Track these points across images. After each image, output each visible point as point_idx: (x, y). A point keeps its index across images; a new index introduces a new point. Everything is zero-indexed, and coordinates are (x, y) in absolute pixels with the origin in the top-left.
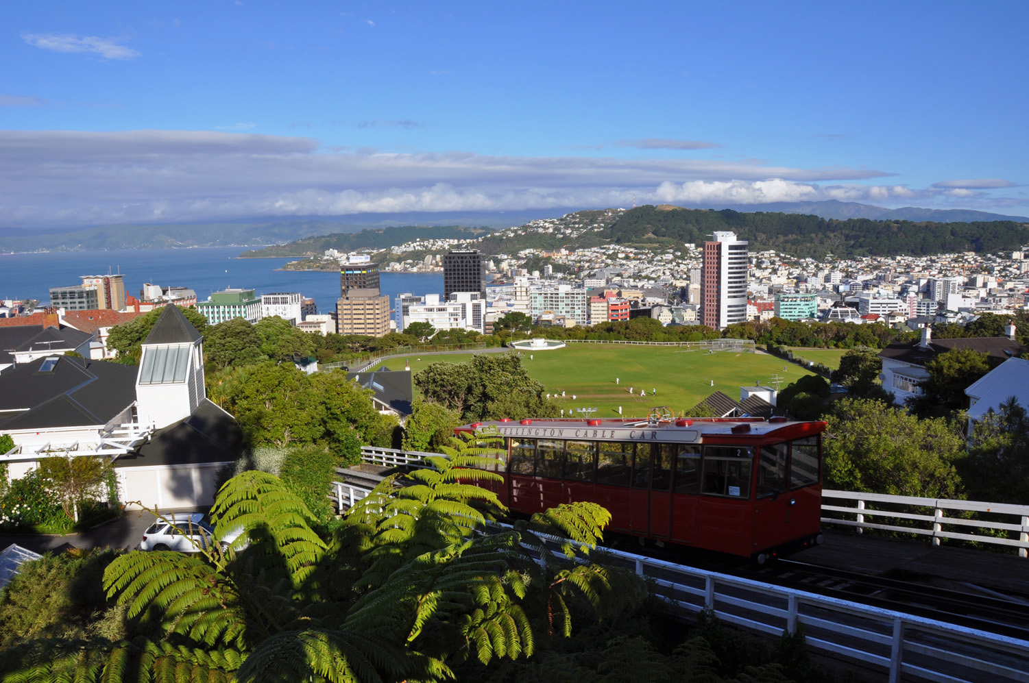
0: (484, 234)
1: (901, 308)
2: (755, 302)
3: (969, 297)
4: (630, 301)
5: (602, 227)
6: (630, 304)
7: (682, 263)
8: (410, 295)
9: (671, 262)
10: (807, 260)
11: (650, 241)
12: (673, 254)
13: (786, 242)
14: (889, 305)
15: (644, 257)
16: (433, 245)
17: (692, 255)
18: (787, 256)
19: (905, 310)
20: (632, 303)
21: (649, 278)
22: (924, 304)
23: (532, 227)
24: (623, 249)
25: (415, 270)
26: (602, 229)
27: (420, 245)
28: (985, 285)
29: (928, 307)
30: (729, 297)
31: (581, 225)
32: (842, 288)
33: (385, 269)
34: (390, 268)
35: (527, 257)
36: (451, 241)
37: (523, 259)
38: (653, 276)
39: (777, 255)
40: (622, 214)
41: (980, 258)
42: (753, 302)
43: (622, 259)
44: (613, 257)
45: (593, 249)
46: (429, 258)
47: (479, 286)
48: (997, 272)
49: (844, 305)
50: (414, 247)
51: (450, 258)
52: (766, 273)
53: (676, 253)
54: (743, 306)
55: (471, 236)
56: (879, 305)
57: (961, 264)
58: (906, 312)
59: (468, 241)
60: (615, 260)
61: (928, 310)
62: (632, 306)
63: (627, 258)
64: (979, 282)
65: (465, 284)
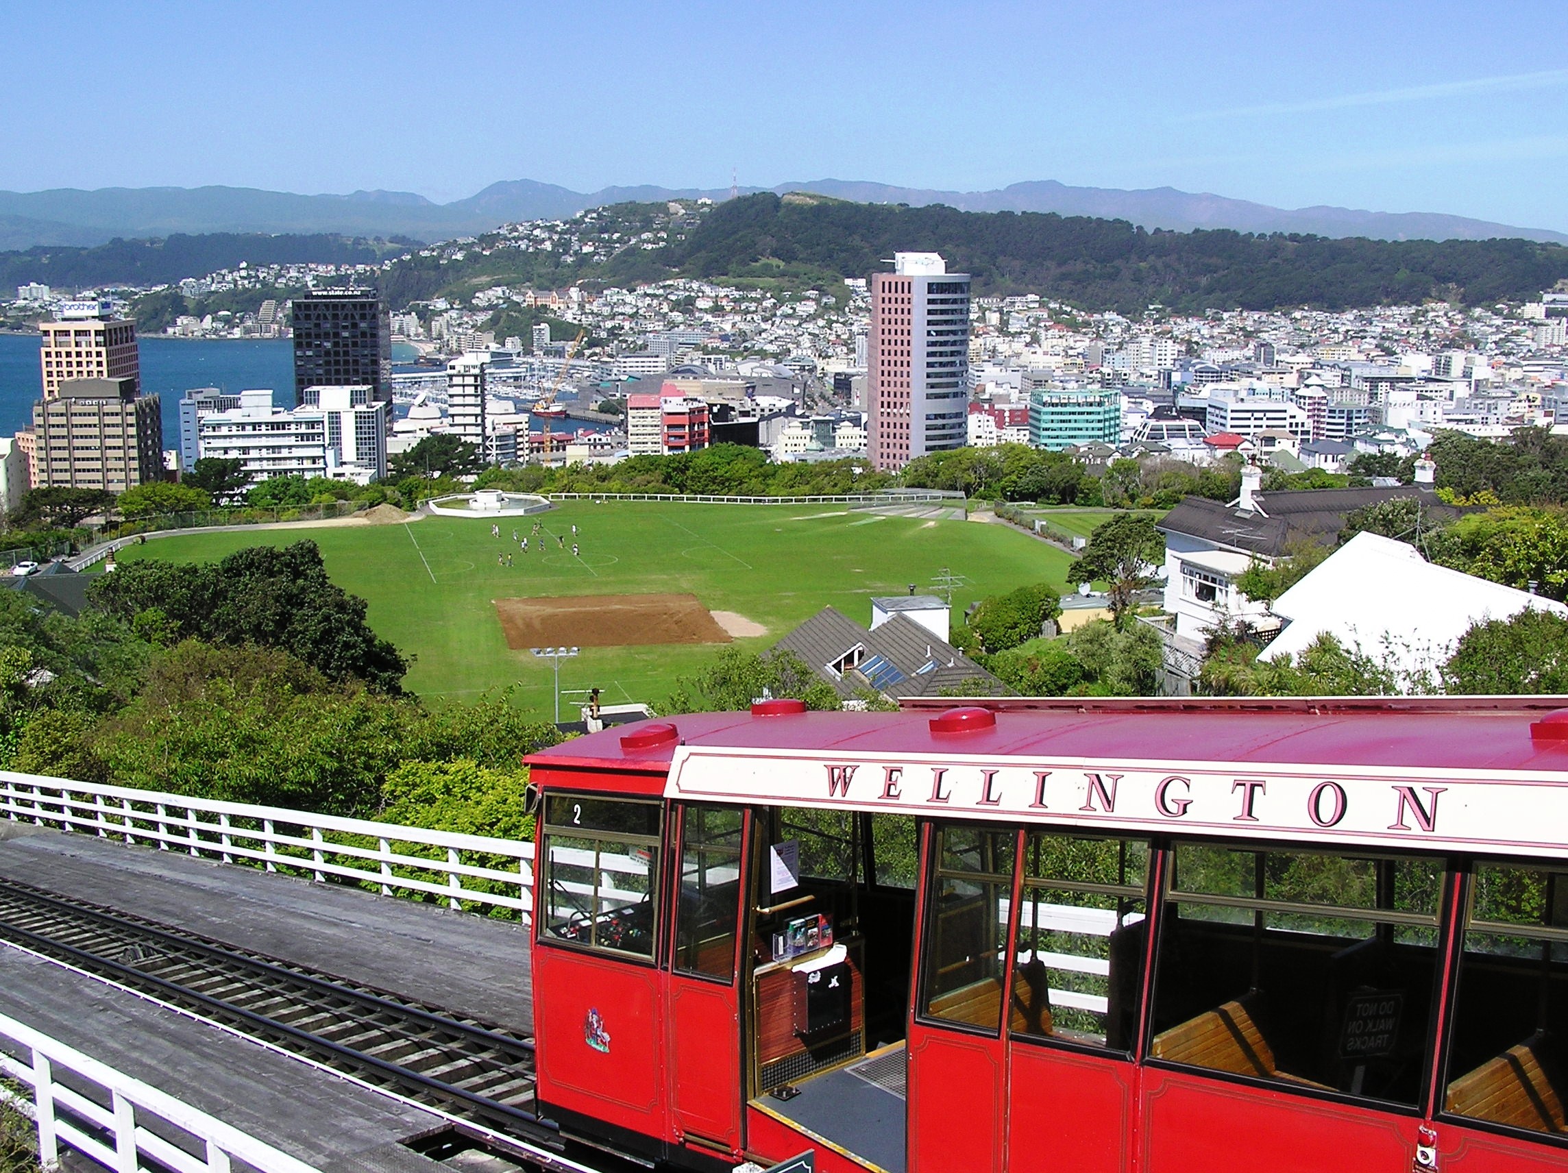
0: (398, 254)
1: (1293, 421)
2: (991, 406)
3: (1431, 399)
4: (711, 406)
5: (663, 240)
6: (710, 411)
7: (837, 322)
8: (215, 392)
9: (811, 318)
10: (1107, 316)
11: (767, 271)
12: (817, 301)
13: (1064, 277)
14: (1269, 415)
15: (753, 307)
16: (279, 276)
17: (860, 303)
18: (1065, 308)
19: (1303, 425)
20: (715, 410)
21: (763, 354)
22: (1343, 412)
23: (506, 239)
24: (707, 289)
25: (237, 333)
26: (662, 244)
27: (249, 277)
28: (1467, 374)
29: (1350, 418)
30: (928, 397)
31: (616, 236)
32: (1176, 377)
33: (165, 331)
34: (177, 329)
35: (491, 307)
36: (321, 268)
37: (484, 309)
38: (771, 348)
39: (1042, 305)
40: (706, 209)
41: (1459, 316)
42: (986, 406)
43: (706, 311)
44: (686, 306)
45: (641, 290)
46: (267, 306)
47: (376, 372)
48: (1493, 346)
49: (1174, 414)
50: (235, 281)
51: (307, 306)
52: (1018, 345)
53: (824, 300)
54: (958, 415)
55: (368, 256)
56: (1249, 415)
57: (1422, 330)
58: (1305, 429)
59: (360, 267)
60: (691, 313)
61: (1349, 425)
62: (716, 417)
63: (717, 310)
64: (1457, 369)
65: (342, 368)
